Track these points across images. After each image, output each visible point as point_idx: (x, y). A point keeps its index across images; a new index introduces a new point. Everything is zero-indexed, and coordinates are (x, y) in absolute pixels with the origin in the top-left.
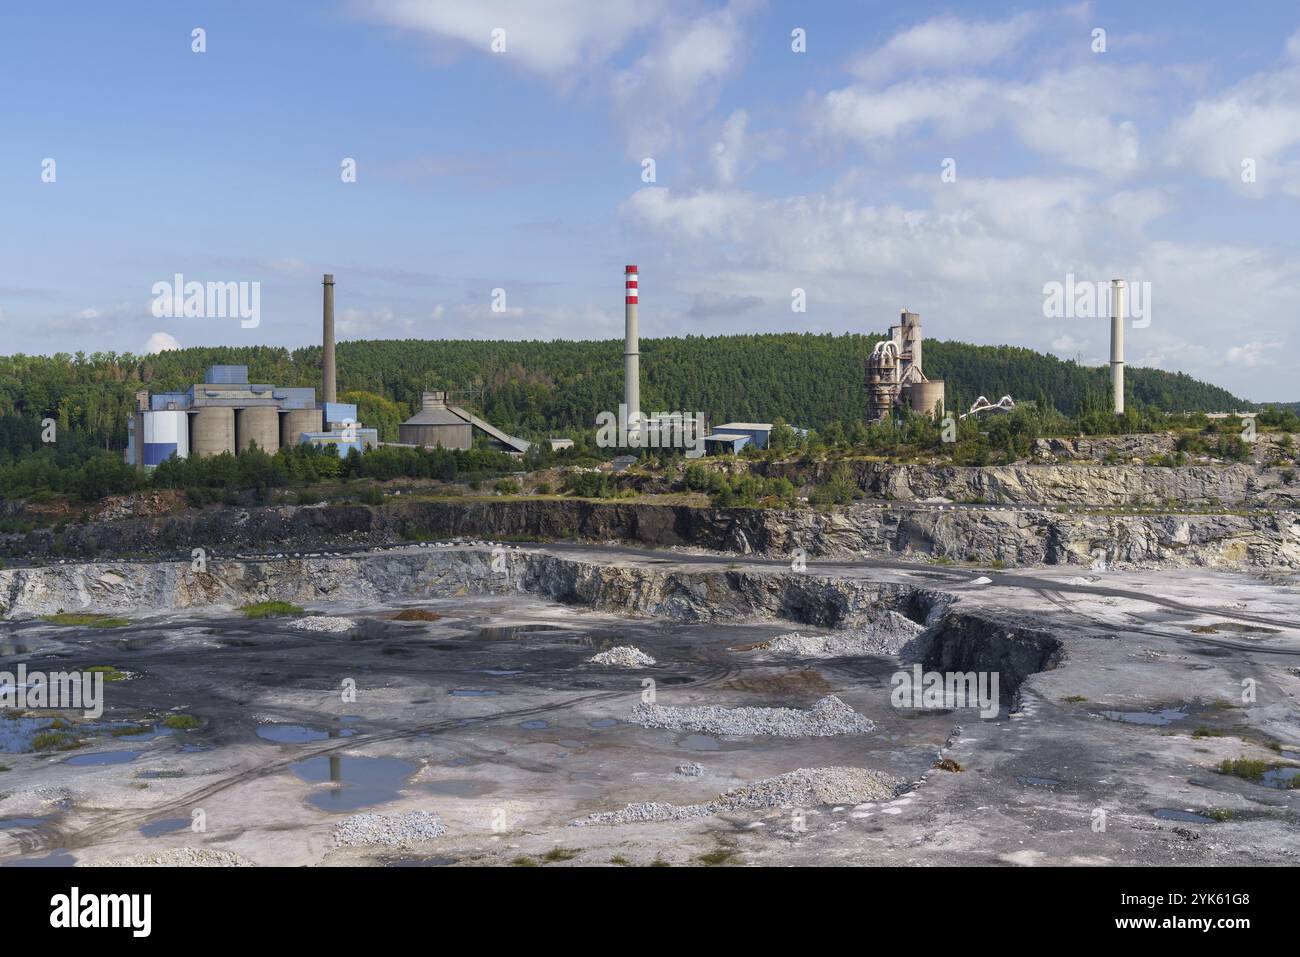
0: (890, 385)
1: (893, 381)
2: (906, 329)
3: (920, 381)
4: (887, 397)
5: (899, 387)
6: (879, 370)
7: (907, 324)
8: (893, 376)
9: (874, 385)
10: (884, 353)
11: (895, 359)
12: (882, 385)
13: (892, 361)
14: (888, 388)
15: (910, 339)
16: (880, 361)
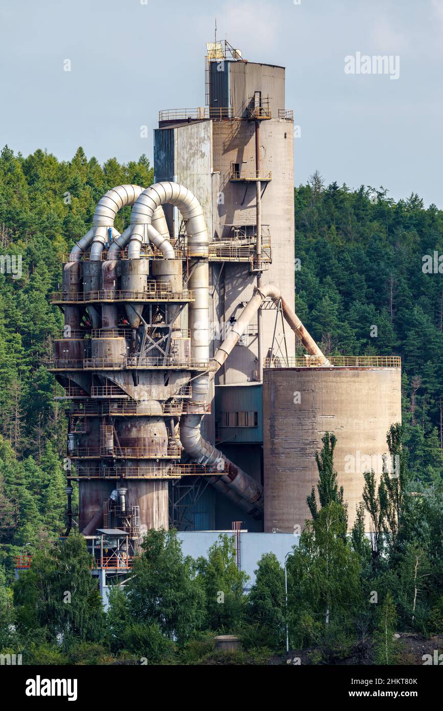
0: (167, 376)
1: (181, 358)
2: (229, 131)
3: (288, 358)
4: (159, 429)
5: (207, 388)
6: (121, 309)
7: (235, 109)
8: (179, 338)
9: (97, 379)
10: (141, 233)
11: (190, 264)
12: (134, 375)
13: (174, 271)
14: (161, 391)
15: (247, 173)
16: (124, 268)
